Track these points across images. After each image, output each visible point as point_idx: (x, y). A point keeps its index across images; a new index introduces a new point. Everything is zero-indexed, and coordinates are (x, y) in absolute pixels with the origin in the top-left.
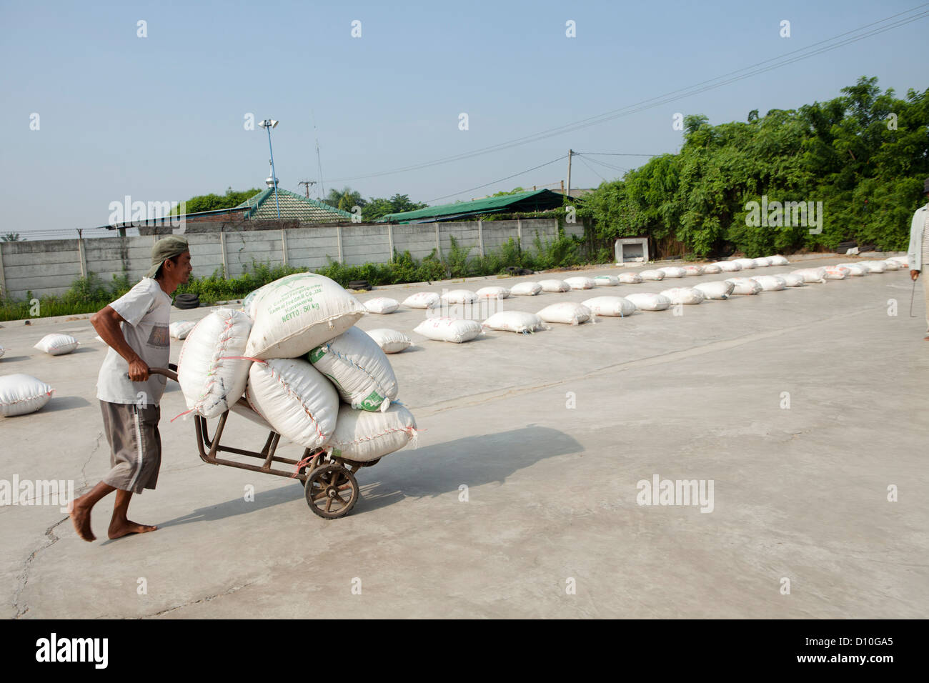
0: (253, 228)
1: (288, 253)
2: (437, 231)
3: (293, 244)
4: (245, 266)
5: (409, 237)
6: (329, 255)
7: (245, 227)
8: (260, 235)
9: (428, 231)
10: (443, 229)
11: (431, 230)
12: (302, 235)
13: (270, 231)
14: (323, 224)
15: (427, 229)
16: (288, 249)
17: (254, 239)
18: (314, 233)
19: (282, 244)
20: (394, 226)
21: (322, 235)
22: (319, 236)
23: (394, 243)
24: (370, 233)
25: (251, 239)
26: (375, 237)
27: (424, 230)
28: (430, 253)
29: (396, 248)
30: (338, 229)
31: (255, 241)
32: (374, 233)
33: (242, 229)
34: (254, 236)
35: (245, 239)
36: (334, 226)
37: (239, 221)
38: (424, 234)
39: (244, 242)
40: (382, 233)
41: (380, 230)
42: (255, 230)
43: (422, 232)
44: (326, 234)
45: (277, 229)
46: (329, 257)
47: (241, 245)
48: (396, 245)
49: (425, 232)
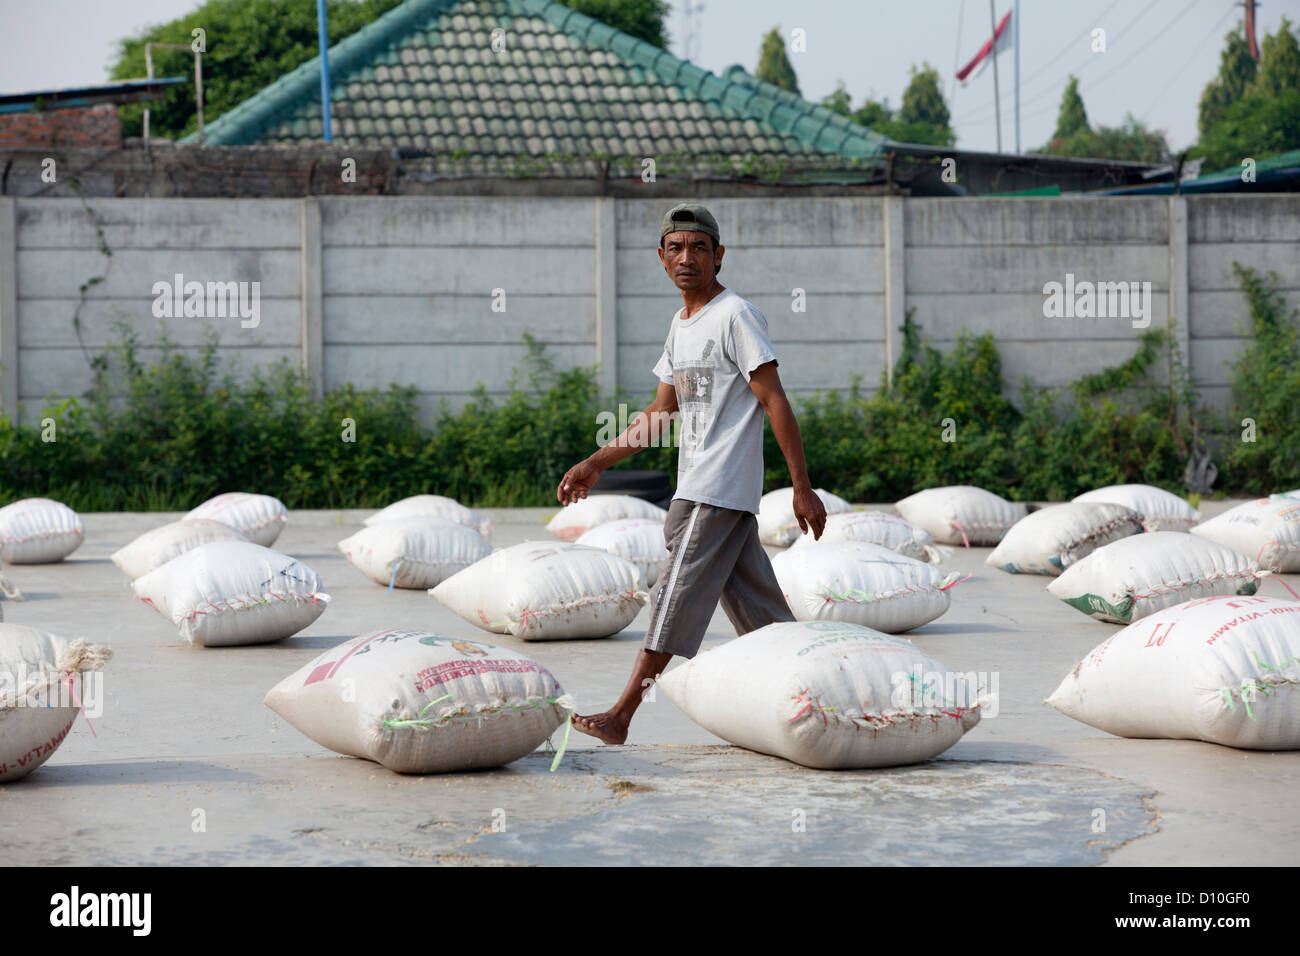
0: (161, 186)
1: (324, 317)
2: (1179, 236)
3: (351, 269)
4: (100, 363)
5: (1003, 264)
6: (538, 337)
7: (119, 177)
8: (193, 221)
9: (1122, 239)
10: (1214, 225)
11: (1144, 229)
12: (403, 232)
13: (245, 205)
14: (523, 178)
15: (1113, 227)
16: (325, 295)
17: (160, 236)
18: (470, 221)
19: (294, 270)
20: (918, 203)
21: (514, 235)
22: (495, 238)
23: (907, 292)
24: (781, 233)
25: (143, 236)
26: (804, 257)
27: (1098, 229)
28: (1120, 355)
29: (922, 318)
30: (597, 214)
31: (162, 247)
32: (798, 236)
33: (108, 183)
34: (160, 222)
35: (113, 236)
36: (581, 194)
37: (93, 150)
38: (1096, 251)
39: (106, 250)
40: (845, 236)
41: (832, 225)
42: (174, 194)
43: (1085, 240)
44: (534, 233)
45: (281, 195)
46: (536, 346)
47: (91, 264)
48: (917, 301)
49: (1106, 239)
